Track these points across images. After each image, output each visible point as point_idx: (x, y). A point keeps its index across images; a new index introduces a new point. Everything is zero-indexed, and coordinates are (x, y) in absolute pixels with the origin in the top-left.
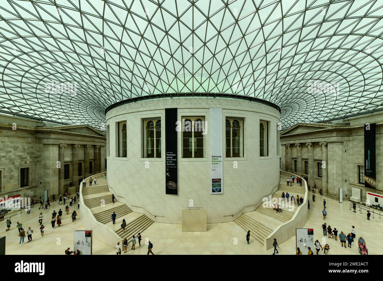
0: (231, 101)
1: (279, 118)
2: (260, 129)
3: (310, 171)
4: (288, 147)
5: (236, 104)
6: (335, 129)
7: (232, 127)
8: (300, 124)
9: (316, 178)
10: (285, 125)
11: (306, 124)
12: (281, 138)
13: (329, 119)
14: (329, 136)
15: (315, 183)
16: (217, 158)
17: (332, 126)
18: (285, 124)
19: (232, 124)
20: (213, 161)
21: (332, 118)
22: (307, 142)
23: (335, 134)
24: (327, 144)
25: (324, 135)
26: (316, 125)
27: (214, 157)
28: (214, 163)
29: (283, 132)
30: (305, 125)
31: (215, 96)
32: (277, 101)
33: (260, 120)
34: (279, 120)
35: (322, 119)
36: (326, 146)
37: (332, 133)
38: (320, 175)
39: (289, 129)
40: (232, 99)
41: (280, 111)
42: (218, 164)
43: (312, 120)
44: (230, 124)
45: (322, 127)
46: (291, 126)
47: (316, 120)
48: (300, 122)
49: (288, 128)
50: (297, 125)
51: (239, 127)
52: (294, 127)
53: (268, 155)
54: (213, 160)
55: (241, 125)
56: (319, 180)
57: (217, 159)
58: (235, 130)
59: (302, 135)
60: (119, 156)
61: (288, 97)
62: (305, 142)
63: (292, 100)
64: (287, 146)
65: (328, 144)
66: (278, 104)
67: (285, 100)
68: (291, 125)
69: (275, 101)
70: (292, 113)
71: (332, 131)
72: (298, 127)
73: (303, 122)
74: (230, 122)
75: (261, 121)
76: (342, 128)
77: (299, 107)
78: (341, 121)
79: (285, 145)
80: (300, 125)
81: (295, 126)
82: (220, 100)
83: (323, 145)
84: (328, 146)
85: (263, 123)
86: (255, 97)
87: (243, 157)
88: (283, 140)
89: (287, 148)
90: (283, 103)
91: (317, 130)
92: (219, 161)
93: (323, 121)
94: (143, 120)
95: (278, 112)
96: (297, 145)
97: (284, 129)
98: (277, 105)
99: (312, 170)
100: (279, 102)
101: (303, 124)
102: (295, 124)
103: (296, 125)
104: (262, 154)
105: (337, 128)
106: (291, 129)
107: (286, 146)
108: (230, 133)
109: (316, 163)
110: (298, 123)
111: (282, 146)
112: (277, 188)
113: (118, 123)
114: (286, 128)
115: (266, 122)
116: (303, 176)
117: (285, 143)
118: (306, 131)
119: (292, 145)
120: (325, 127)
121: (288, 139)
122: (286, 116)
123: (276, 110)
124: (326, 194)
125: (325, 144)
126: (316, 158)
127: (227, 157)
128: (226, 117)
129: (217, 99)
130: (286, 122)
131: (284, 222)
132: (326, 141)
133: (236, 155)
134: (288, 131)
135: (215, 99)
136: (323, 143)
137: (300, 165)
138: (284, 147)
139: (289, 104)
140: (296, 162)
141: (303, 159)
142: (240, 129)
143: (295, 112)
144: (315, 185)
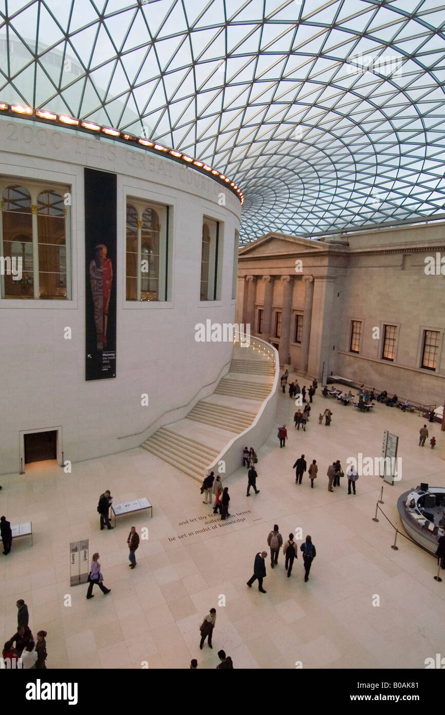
0: (141, 158)
2: (203, 239)
4: (250, 282)
5: (152, 168)
6: (329, 252)
7: (141, 225)
8: (274, 234)
9: (292, 345)
10: (246, 234)
11: (285, 236)
12: (240, 260)
13: (320, 231)
14: (318, 264)
15: (289, 354)
17: (324, 246)
19: (140, 218)
21: (325, 228)
22: (283, 274)
23: (326, 261)
24: (314, 279)
25: (310, 261)
26: (300, 240)
29: (243, 249)
30: (282, 238)
32: (238, 176)
33: (205, 217)
35: (310, 229)
36: (313, 283)
37: (322, 259)
38: (297, 339)
39: (253, 245)
40: (143, 151)
43: (293, 228)
45: (308, 245)
46: (257, 237)
47: (300, 230)
48: (274, 230)
49: (252, 241)
50: (269, 237)
51: (158, 227)
52: (262, 241)
53: (215, 298)
55: (162, 223)
56: (296, 347)
58: (147, 233)
59: (276, 259)
61: (258, 171)
62: (279, 274)
63: (265, 181)
64: (248, 281)
65: (315, 280)
67: (254, 178)
68: (258, 235)
69: (235, 175)
70: (262, 208)
71: (323, 255)
72: (270, 239)
73: (279, 232)
74: (137, 212)
75: (206, 220)
76: (337, 250)
78: (337, 238)
79: (245, 277)
80: (274, 238)
81: (265, 237)
82: (112, 149)
83: (307, 280)
84: (316, 284)
85: (208, 224)
86: (196, 159)
87: (166, 300)
88: (243, 265)
90: (248, 183)
91: (302, 252)
93: (312, 233)
96: (265, 279)
97: (244, 242)
99: (287, 329)
101: (278, 235)
102: (266, 233)
103: (267, 235)
104: (204, 297)
105: (331, 250)
106: (259, 243)
107: (245, 280)
109: (294, 316)
110: (271, 233)
112: (229, 365)
114: (248, 240)
115: (216, 224)
116: (272, 343)
117: (244, 273)
118: (284, 251)
119: (257, 278)
120: (314, 246)
121: (250, 265)
122: (250, 215)
123: (236, 197)
124: (304, 372)
125: (311, 280)
126: (295, 306)
127: (128, 299)
128: (128, 197)
129: (103, 144)
130: (249, 226)
131: (239, 433)
132: (313, 274)
133: (151, 294)
134: (251, 247)
135: (98, 141)
136: (309, 277)
137: (269, 321)
138: (243, 282)
139: (260, 187)
140: (260, 313)
141: (272, 309)
142: (160, 233)
143: (268, 209)
144: (289, 358)
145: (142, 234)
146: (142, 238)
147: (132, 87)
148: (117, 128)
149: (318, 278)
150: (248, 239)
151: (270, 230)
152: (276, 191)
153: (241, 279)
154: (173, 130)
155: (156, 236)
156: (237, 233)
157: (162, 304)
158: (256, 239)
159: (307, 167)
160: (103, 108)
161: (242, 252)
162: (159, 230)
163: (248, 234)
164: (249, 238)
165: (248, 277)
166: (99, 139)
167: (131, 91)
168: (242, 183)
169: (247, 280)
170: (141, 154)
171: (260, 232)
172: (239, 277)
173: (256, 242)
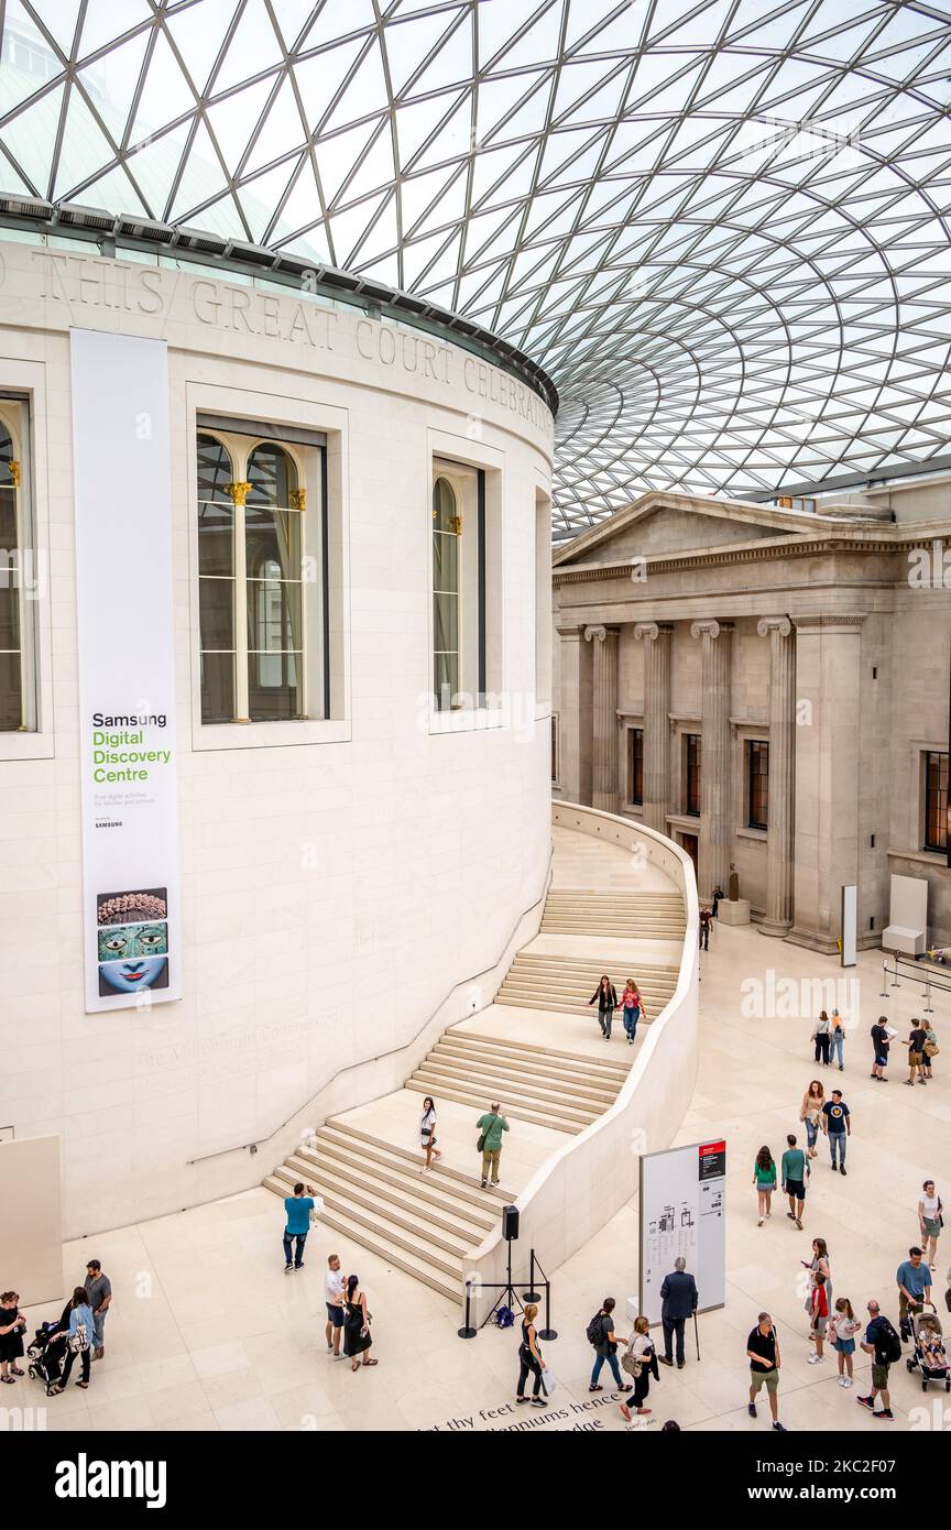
0: (240, 300)
1: (551, 454)
2: (437, 524)
3: (710, 791)
4: (597, 647)
5: (271, 324)
6: (834, 543)
7: (241, 495)
8: (662, 496)
9: (740, 837)
10: (579, 500)
11: (693, 501)
12: (558, 583)
13: (803, 480)
14: (803, 579)
15: (731, 866)
16: (131, 730)
17: (817, 526)
18: (583, 494)
19: (240, 474)
20: (100, 757)
21: (817, 473)
22: (699, 616)
23: (829, 571)
24: (794, 630)
25: (779, 573)
26: (741, 510)
27: (111, 722)
28: (110, 767)
29: (570, 547)
30: (689, 508)
31: (112, 240)
32: (536, 332)
33: (438, 458)
34: (550, 463)
35: (772, 478)
36: (791, 639)
37: (817, 566)
38: (756, 818)
39: (599, 531)
40: (242, 280)
41: (553, 404)
42: (143, 775)
43: (721, 476)
44: (227, 467)
45: (770, 524)
46: (611, 509)
47: (741, 479)
48: (660, 486)
49: (596, 521)
50: (646, 508)
51: (293, 496)
52: (629, 518)
54: (104, 748)
55: (308, 481)
56: (752, 844)
57: (137, 739)
58: (267, 517)
59: (673, 571)
61: (598, 315)
62: (685, 616)
63: (622, 341)
64: (592, 640)
65: (799, 630)
66: (544, 353)
67: (585, 336)
68: (615, 503)
69: (527, 331)
70: (620, 421)
71: (819, 554)
72: (651, 515)
73: (677, 489)
74: (228, 456)
75: (444, 468)
76: (858, 536)
77: (660, 387)
78: (854, 499)
79: (582, 630)
80: (662, 509)
81: (637, 508)
82: (151, 281)
83: (774, 633)
84: (801, 642)
85: (446, 477)
86: (405, 294)
87: (327, 717)
88: (572, 594)
89: (588, 646)
90: (569, 351)
91: (749, 546)
92: (151, 756)
93: (777, 489)
95: (540, 407)
96: (644, 634)
97: (573, 525)
98: (535, 359)
99: (721, 789)
100: (551, 346)
101: (677, 499)
102: (638, 495)
103: (643, 501)
105: (839, 535)
106: (615, 526)
107: (583, 640)
108: (228, 537)
109: (741, 746)
110: (654, 495)
111: (560, 638)
112: (536, 914)
114: (586, 519)
115: (474, 476)
116: (674, 834)
117: (577, 617)
118: (694, 547)
119: (616, 631)
120: (787, 527)
121: (594, 592)
122: (586, 444)
123: (534, 394)
124: (785, 923)
125: (786, 629)
126: (741, 715)
127: (207, 719)
128: (201, 415)
129: (126, 266)
130: (585, 477)
131: (575, 1132)
132: (790, 612)
133: (277, 703)
134: (595, 539)
135: (106, 260)
136: (777, 621)
137: (661, 763)
138: (574, 645)
139: (607, 362)
140: (636, 740)
141: (672, 725)
142: (303, 514)
143: (638, 423)
144: (734, 879)
145: (249, 520)
146: (249, 534)
147: (204, 102)
148: (165, 221)
149: (804, 623)
150: (583, 515)
151: (649, 483)
152: (658, 371)
153: (569, 638)
154: (329, 213)
155: (292, 522)
156: (541, 502)
157: (315, 729)
158: (609, 514)
159: (792, 266)
160: (120, 168)
161: (569, 554)
162: (298, 505)
163: (583, 501)
164: (587, 513)
165: (589, 631)
166: (113, 256)
167: (199, 114)
168: (551, 354)
169: (588, 640)
170: (238, 290)
171: (620, 492)
172: (562, 632)
173: (610, 524)
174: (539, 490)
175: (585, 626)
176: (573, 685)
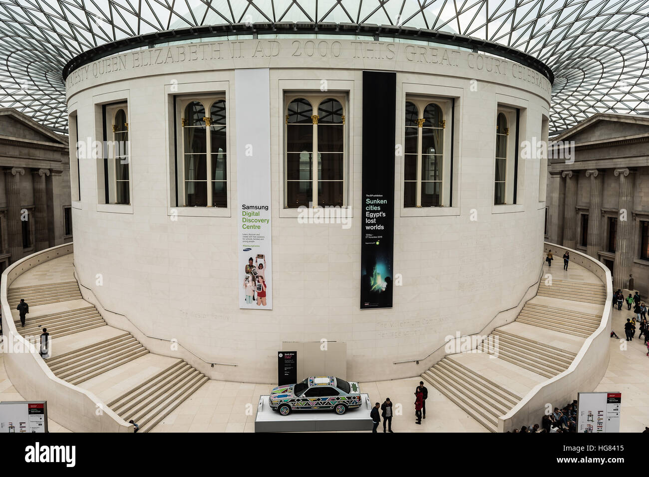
0: (423, 51)
1: (549, 100)
2: (498, 131)
3: (621, 242)
4: (568, 180)
5: (435, 59)
7: (421, 123)
8: (602, 115)
9: (635, 263)
10: (561, 118)
11: (618, 117)
15: (630, 276)
18: (564, 116)
19: (421, 116)
22: (618, 166)
26: (643, 119)
29: (556, 138)
30: (616, 120)
31: (378, 34)
32: (545, 51)
33: (500, 105)
34: (549, 105)
38: (644, 255)
39: (571, 131)
40: (424, 43)
41: (551, 79)
44: (416, 113)
46: (576, 121)
48: (602, 111)
49: (569, 127)
50: (594, 120)
51: (441, 124)
52: (585, 126)
53: (515, 202)
55: (447, 119)
56: (642, 266)
58: (431, 131)
59: (606, 147)
60: (107, 202)
61: (575, 40)
62: (612, 166)
63: (586, 50)
64: (566, 177)
66: (548, 59)
67: (568, 50)
68: (579, 119)
69: (541, 50)
70: (583, 84)
72: (598, 123)
73: (610, 111)
74: (417, 109)
75: (502, 109)
77: (603, 68)
79: (561, 173)
80: (602, 120)
81: (590, 121)
82: (391, 48)
85: (505, 114)
86: (488, 40)
87: (451, 206)
89: (564, 180)
90: (560, 57)
91: (646, 135)
94: (174, 98)
95: (545, 81)
96: (591, 174)
97: (558, 129)
98: (544, 62)
99: (626, 242)
100: (552, 55)
101: (609, 116)
102: (590, 115)
103: (593, 118)
104: (499, 200)
106: (579, 129)
107: (561, 177)
108: (416, 139)
109: (638, 223)
110: (598, 115)
111: (551, 176)
112: (535, 289)
113: (103, 108)
114: (565, 127)
115: (515, 111)
116: (601, 259)
117: (558, 168)
118: (617, 136)
119: (577, 173)
122: (566, 95)
123: (543, 76)
127: (406, 205)
128: (408, 95)
129: (382, 44)
130: (565, 109)
131: (550, 377)
133: (432, 200)
134: (569, 135)
135: (376, 42)
137: (597, 228)
138: (557, 179)
139: (578, 60)
140: (585, 220)
141: (603, 213)
142: (444, 129)
143: (592, 84)
144: (631, 281)
145: (423, 132)
146: (423, 137)
148: (397, 25)
150: (563, 125)
151: (596, 110)
152: (602, 61)
153: (554, 176)
154: (459, 14)
155: (440, 133)
156: (545, 120)
157: (445, 210)
158: (576, 124)
162: (443, 126)
164: (565, 124)
165: (564, 173)
166: (378, 39)
168: (552, 59)
169: (564, 176)
170: (422, 47)
172: (552, 173)
173: (576, 128)
174: (543, 116)
175: (563, 171)
176: (556, 195)
